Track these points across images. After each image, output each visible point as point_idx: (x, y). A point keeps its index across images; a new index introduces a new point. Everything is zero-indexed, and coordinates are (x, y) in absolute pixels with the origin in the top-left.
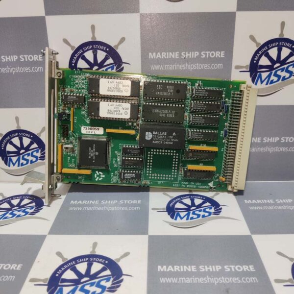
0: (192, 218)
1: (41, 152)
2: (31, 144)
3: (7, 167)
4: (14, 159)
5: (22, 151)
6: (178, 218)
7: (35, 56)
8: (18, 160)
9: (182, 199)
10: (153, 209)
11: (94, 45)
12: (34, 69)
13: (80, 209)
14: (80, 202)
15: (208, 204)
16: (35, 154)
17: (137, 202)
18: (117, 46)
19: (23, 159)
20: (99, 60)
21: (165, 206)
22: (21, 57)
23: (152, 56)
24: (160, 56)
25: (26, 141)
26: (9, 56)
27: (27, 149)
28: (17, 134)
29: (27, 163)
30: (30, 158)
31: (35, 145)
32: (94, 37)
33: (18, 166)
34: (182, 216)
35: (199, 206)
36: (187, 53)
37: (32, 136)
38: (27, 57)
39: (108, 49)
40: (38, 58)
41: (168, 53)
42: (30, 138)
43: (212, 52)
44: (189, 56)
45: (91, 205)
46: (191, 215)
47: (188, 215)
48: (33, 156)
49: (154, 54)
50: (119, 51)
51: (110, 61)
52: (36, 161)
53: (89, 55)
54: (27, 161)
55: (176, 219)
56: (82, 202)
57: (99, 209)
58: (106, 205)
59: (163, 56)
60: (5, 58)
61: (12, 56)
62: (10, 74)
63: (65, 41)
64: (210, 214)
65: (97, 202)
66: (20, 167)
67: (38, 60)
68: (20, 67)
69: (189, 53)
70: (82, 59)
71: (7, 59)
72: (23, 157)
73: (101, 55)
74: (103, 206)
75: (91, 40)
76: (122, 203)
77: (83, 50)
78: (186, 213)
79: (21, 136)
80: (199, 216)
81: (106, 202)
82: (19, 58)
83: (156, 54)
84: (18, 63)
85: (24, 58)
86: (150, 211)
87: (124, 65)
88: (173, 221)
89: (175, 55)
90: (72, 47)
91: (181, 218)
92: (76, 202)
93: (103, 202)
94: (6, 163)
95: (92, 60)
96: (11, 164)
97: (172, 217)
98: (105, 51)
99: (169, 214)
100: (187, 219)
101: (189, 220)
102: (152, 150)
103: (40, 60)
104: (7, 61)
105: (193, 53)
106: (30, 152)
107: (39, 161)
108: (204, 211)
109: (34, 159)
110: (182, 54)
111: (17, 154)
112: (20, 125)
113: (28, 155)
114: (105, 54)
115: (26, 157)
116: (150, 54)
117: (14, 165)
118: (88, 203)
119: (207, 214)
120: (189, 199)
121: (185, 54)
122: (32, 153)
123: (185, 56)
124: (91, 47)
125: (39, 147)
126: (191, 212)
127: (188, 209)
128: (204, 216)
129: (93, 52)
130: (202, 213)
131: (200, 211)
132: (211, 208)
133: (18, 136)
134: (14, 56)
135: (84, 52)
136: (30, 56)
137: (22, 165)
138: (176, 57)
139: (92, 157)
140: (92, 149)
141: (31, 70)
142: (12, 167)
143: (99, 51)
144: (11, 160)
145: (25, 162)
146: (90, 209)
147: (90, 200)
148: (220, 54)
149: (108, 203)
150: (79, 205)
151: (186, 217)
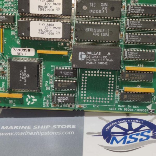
0: (129, 142)
6: (114, 142)
9: (119, 123)
10: (88, 133)
13: (12, 134)
14: (11, 127)
15: (146, 128)
17: (71, 127)
21: (100, 130)
34: (118, 140)
35: (137, 130)
45: (23, 130)
46: (128, 139)
47: (125, 139)
55: (112, 143)
56: (13, 127)
57: (31, 134)
58: (39, 130)
64: (148, 137)
65: (29, 127)
74: (35, 131)
76: (56, 127)
78: (123, 137)
80: (136, 140)
81: (39, 127)
86: (85, 136)
88: (109, 145)
91: (118, 142)
92: (7, 127)
93: (35, 127)
97: (108, 141)
99: (104, 138)
100: (124, 143)
101: (126, 144)
102: (86, 72)
108: (142, 135)
118: (19, 128)
119: (144, 138)
120: (126, 123)
126: (128, 136)
127: (125, 133)
128: (141, 140)
130: (139, 137)
131: (138, 135)
132: (149, 132)
139: (23, 80)
140: (23, 71)
146: (22, 134)
147: (21, 126)
149: (40, 128)
150: (10, 131)
151: (123, 141)
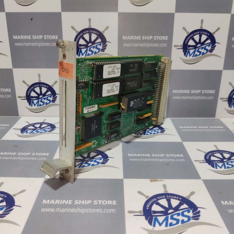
1: (53, 97)
2: (47, 91)
3: (30, 107)
4: (35, 102)
5: (41, 96)
7: (53, 36)
8: (38, 102)
11: (90, 30)
12: (52, 44)
16: (49, 98)
18: (104, 31)
19: (41, 101)
20: (93, 40)
22: (45, 36)
23: (124, 38)
24: (129, 38)
25: (44, 90)
26: (37, 36)
27: (44, 95)
28: (38, 85)
29: (43, 104)
30: (46, 101)
31: (49, 93)
32: (90, 25)
33: (38, 106)
36: (145, 37)
37: (48, 87)
38: (49, 37)
39: (98, 33)
40: (55, 37)
41: (134, 37)
42: (46, 88)
43: (160, 37)
44: (146, 39)
48: (47, 99)
49: (126, 37)
50: (105, 34)
51: (99, 40)
52: (50, 103)
53: (87, 36)
54: (44, 103)
59: (131, 38)
60: (35, 37)
61: (39, 36)
62: (37, 46)
63: (73, 28)
66: (39, 107)
67: (55, 38)
68: (43, 43)
69: (146, 37)
70: (82, 38)
71: (36, 37)
72: (41, 100)
73: (94, 37)
75: (88, 27)
77: (83, 33)
79: (41, 86)
82: (43, 37)
83: (127, 37)
84: (43, 40)
85: (47, 37)
87: (107, 43)
89: (138, 38)
90: (77, 31)
94: (30, 104)
95: (88, 40)
96: (33, 105)
98: (97, 34)
103: (56, 39)
104: (36, 38)
105: (149, 37)
106: (46, 97)
107: (51, 103)
109: (48, 102)
110: (143, 37)
111: (38, 98)
112: (41, 79)
113: (45, 99)
114: (96, 36)
115: (43, 100)
116: (123, 37)
117: (35, 105)
121: (144, 37)
122: (47, 97)
123: (144, 39)
124: (88, 31)
125: (52, 94)
129: (89, 35)
133: (39, 86)
134: (41, 36)
135: (84, 34)
136: (50, 36)
137: (40, 105)
138: (139, 39)
141: (50, 45)
142: (33, 107)
143: (93, 34)
144: (33, 102)
145: (42, 104)
148: (165, 38)
